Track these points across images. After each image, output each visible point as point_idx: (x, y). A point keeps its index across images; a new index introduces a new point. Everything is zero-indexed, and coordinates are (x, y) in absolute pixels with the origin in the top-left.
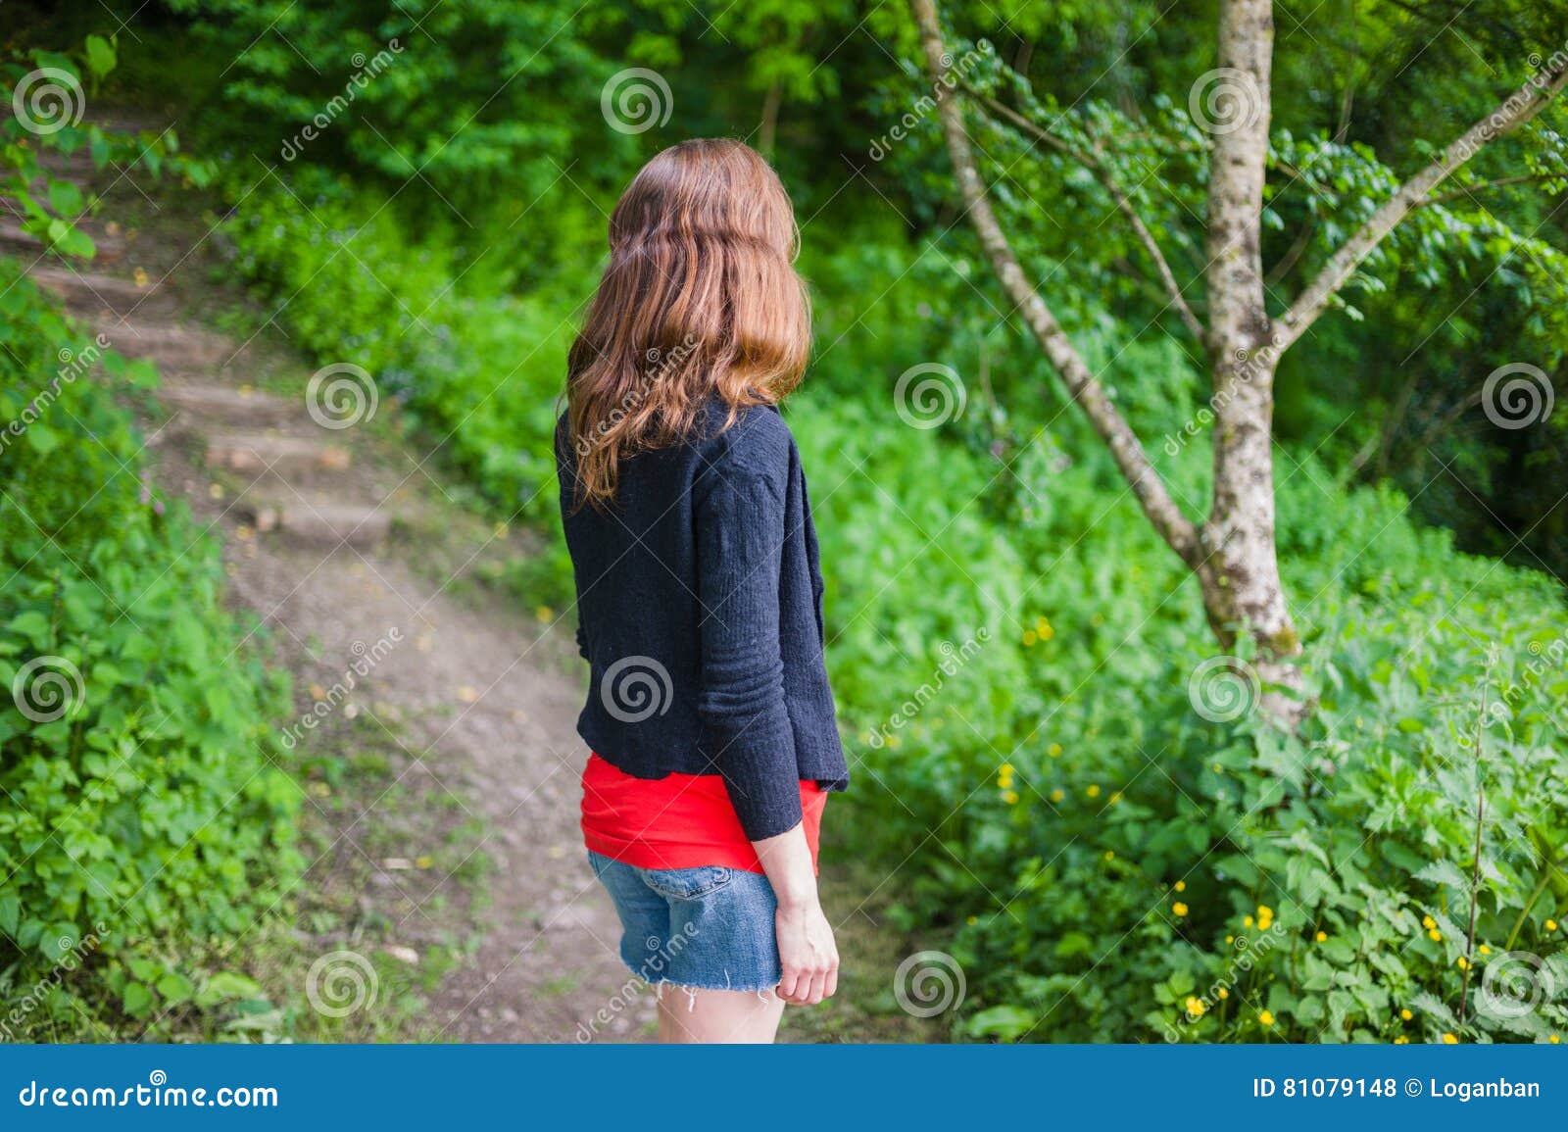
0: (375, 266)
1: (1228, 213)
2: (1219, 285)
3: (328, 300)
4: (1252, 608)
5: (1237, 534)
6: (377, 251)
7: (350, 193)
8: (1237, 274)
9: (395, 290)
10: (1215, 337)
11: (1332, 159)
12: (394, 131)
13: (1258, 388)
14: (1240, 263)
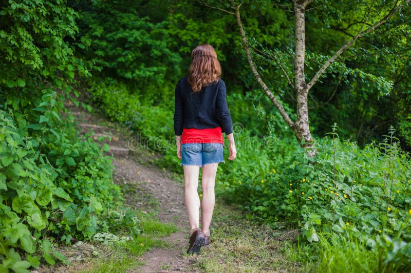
0: (123, 99)
1: (298, 65)
2: (297, 78)
3: (113, 106)
4: (305, 136)
5: (302, 123)
6: (123, 95)
7: (117, 83)
8: (300, 76)
9: (127, 104)
10: (296, 87)
11: (323, 58)
12: (127, 69)
13: (305, 96)
14: (300, 74)
